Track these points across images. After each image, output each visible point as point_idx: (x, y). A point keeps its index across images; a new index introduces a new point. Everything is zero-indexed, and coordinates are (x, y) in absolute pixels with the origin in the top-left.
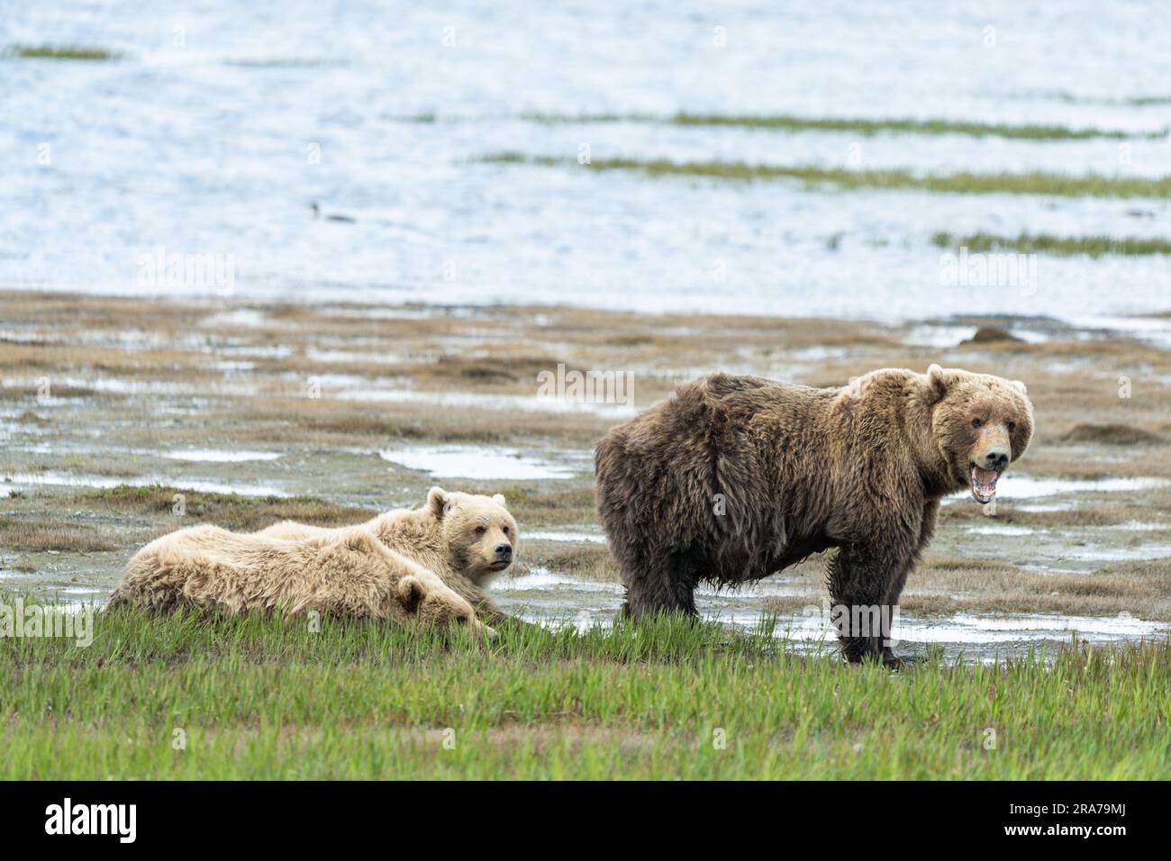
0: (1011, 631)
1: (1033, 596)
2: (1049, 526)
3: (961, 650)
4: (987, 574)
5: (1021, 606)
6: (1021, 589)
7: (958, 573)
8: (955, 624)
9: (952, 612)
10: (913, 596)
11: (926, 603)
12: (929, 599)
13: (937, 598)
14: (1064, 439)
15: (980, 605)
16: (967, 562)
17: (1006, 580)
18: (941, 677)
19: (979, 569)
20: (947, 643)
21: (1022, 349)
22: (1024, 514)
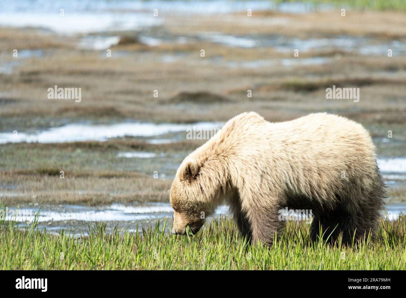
0: (145, 214)
1: (157, 193)
2: (165, 151)
3: (116, 225)
4: (130, 180)
5: (150, 198)
6: (150, 189)
7: (113, 180)
8: (112, 210)
9: (110, 203)
10: (87, 194)
11: (94, 198)
12: (96, 195)
13: (101, 195)
14: (172, 101)
15: (127, 199)
16: (118, 174)
17: (141, 184)
18: (104, 241)
19: (125, 177)
20: (107, 222)
21: (145, 49)
22: (150, 145)
